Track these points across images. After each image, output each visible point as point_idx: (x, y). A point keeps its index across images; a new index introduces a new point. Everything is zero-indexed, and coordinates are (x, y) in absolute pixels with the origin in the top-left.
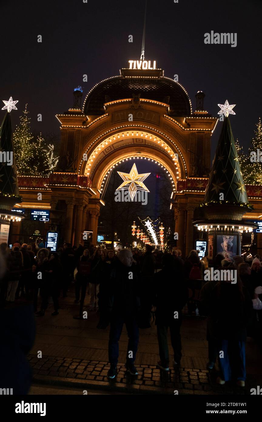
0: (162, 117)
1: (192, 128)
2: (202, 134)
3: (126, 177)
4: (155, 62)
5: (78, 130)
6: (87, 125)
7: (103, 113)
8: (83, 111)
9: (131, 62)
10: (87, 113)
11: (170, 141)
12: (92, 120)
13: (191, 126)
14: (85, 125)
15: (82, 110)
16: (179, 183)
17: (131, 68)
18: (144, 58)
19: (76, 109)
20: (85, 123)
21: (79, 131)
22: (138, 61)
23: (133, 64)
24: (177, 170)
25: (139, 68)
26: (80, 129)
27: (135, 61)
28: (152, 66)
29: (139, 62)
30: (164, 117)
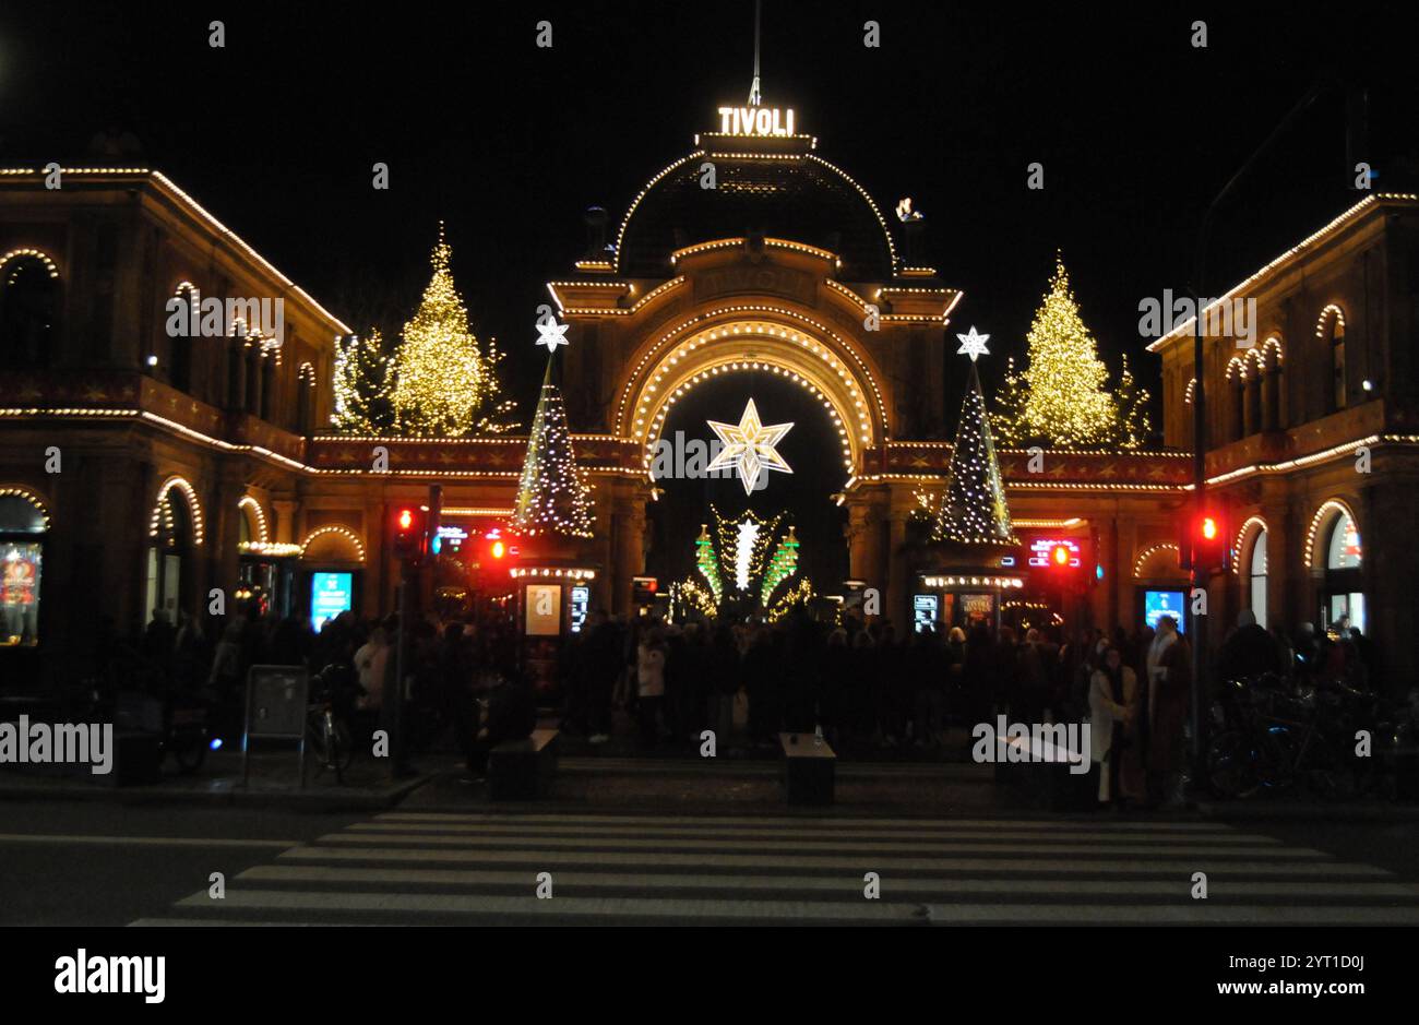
0: (821, 287)
1: (897, 314)
2: (923, 328)
3: (731, 435)
4: (790, 113)
5: (606, 321)
6: (629, 308)
7: (670, 274)
8: (615, 268)
9: (724, 111)
10: (625, 273)
11: (845, 347)
12: (643, 292)
13: (895, 309)
14: (626, 308)
15: (612, 265)
16: (867, 455)
17: (725, 131)
18: (759, 97)
19: (597, 261)
20: (623, 301)
21: (611, 322)
22: (744, 110)
23: (731, 117)
24: (863, 421)
25: (748, 132)
26: (614, 317)
27: (737, 110)
28: (783, 124)
29: (748, 113)
30: (826, 283)
